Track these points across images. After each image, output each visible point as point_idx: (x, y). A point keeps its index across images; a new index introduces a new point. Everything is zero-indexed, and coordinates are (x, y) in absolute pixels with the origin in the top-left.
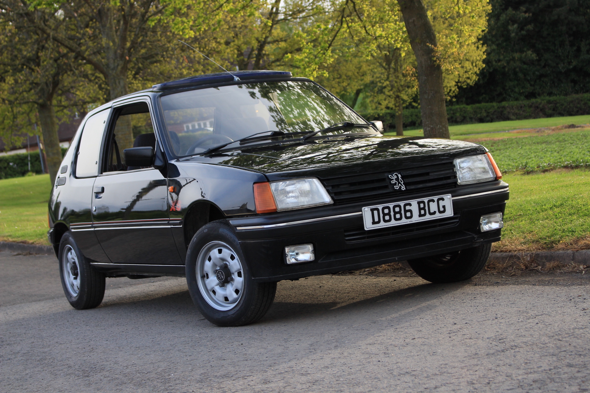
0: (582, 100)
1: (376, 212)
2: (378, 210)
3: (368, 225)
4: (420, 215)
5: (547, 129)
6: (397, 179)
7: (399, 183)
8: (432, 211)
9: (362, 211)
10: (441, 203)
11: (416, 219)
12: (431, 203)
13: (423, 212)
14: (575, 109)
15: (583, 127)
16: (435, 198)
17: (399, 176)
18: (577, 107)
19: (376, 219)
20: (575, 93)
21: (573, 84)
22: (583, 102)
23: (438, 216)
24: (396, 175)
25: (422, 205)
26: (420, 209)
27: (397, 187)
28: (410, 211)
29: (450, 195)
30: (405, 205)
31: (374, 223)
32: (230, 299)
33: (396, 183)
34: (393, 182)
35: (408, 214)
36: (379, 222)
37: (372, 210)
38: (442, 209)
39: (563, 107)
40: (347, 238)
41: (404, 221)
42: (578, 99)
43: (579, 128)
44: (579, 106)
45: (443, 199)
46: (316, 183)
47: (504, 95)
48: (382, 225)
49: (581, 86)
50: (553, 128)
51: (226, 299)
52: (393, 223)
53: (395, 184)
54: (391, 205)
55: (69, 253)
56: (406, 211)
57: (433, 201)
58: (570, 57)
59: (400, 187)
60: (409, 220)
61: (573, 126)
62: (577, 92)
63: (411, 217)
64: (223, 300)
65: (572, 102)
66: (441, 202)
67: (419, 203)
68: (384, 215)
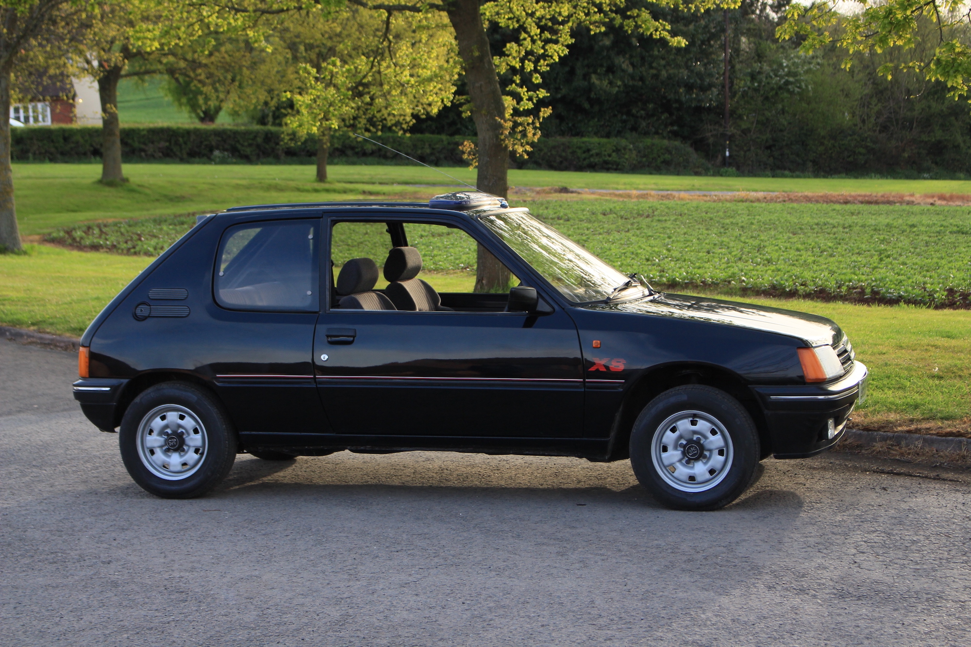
0: (569, 147)
5: (529, 190)
14: (558, 159)
15: (579, 193)
18: (561, 156)
20: (560, 135)
21: (558, 121)
22: (570, 151)
39: (542, 153)
42: (563, 144)
43: (574, 195)
44: (564, 154)
47: (459, 126)
49: (570, 125)
50: (538, 189)
58: (558, 81)
61: (564, 190)
62: (563, 134)
65: (554, 147)
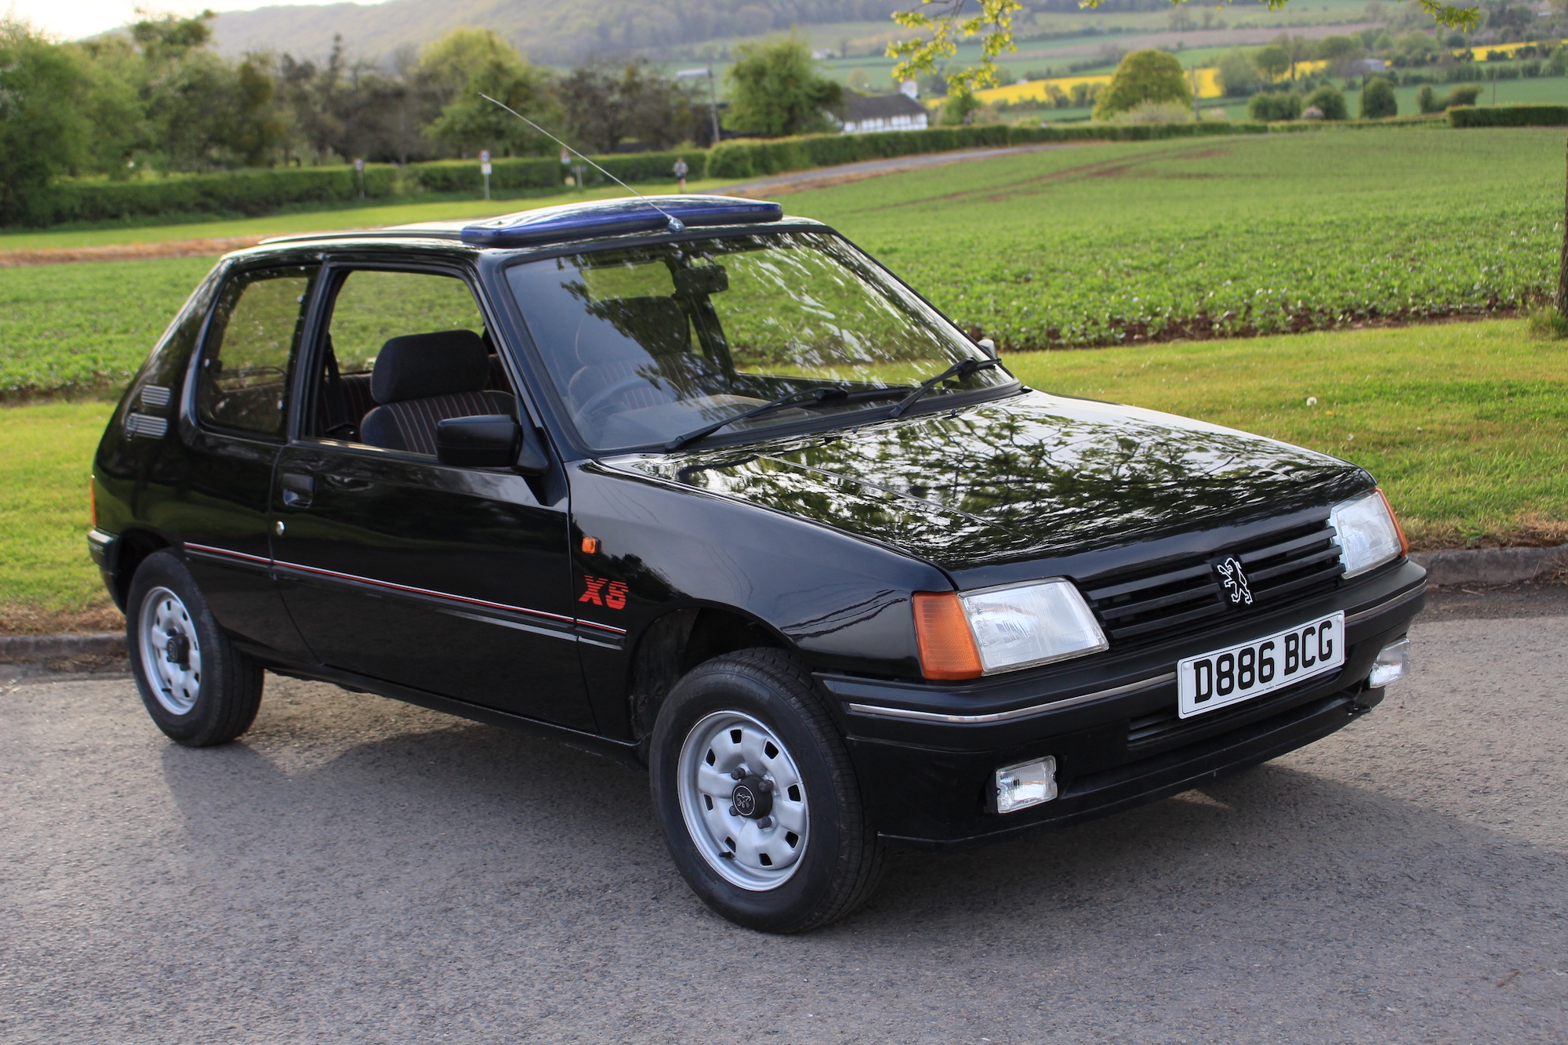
1: (1204, 671)
2: (1207, 663)
3: (1188, 707)
4: (1289, 670)
6: (1234, 575)
7: (1240, 586)
8: (1308, 658)
9: (1176, 671)
10: (1327, 634)
11: (1280, 681)
12: (1309, 637)
13: (1292, 660)
16: (1316, 623)
17: (1237, 564)
19: (1204, 691)
23: (1319, 668)
24: (1230, 563)
25: (1292, 644)
26: (1289, 654)
27: (1235, 598)
28: (1270, 662)
29: (1342, 612)
30: (1263, 647)
31: (1199, 698)
32: (776, 859)
33: (1233, 585)
34: (1229, 583)
35: (1266, 670)
36: (1208, 696)
37: (1198, 666)
38: (1325, 650)
40: (1132, 738)
41: (1259, 689)
45: (1328, 625)
46: (1066, 591)
48: (1216, 702)
51: (765, 859)
52: (1238, 695)
53: (1231, 590)
54: (1235, 650)
55: (163, 605)
56: (1263, 663)
57: (1311, 631)
59: (1243, 596)
60: (1267, 684)
63: (1270, 678)
64: (757, 860)
66: (1325, 630)
67: (1288, 639)
68: (1221, 675)
